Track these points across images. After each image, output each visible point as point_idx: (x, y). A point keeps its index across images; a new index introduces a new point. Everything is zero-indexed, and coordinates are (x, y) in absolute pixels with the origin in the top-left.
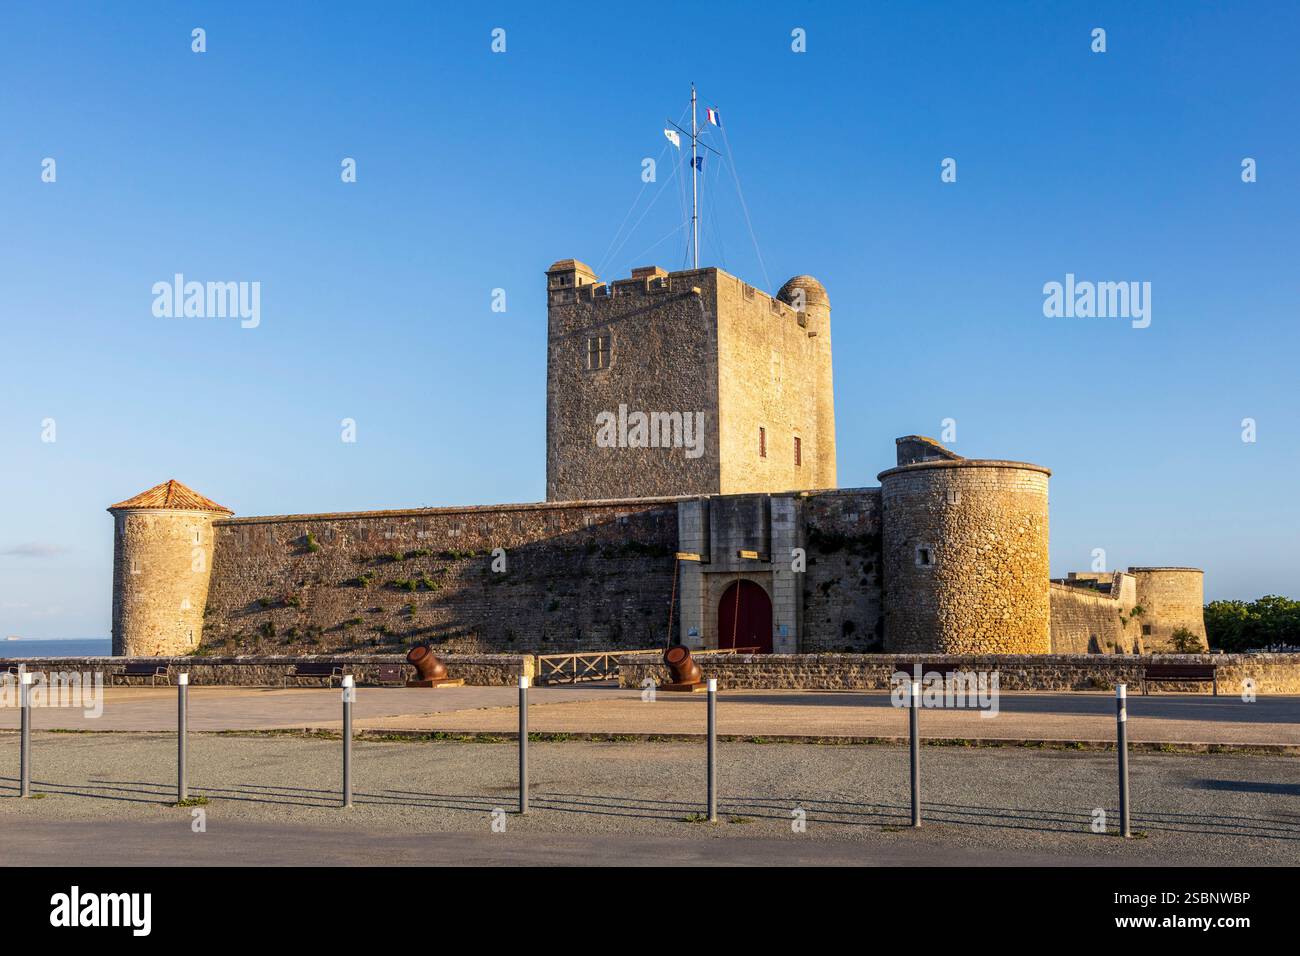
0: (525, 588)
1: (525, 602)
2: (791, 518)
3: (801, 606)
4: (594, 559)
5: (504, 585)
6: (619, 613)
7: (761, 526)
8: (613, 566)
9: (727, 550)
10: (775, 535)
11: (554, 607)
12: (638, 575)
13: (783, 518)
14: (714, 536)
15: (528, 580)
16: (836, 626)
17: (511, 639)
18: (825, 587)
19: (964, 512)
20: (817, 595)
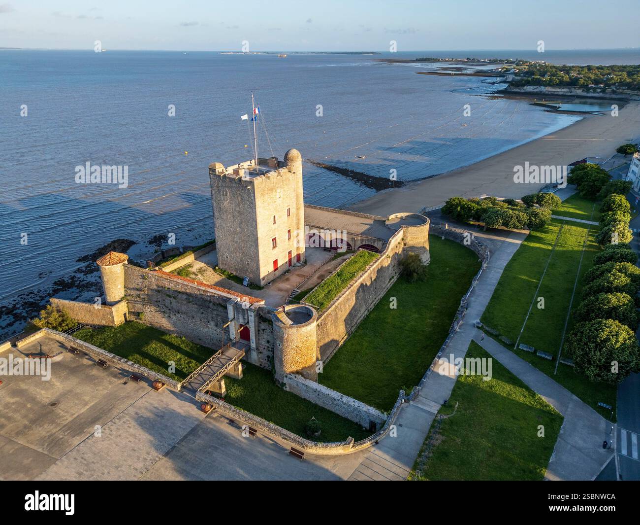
0: (196, 306)
1: (196, 310)
2: (253, 316)
3: (257, 330)
4: (211, 305)
5: (190, 304)
6: (217, 320)
7: (246, 316)
8: (215, 308)
9: (239, 319)
10: (249, 319)
11: (202, 313)
12: (221, 312)
13: (251, 316)
14: (236, 314)
15: (196, 304)
16: (265, 340)
17: (193, 318)
18: (263, 330)
19: (287, 339)
20: (261, 331)
